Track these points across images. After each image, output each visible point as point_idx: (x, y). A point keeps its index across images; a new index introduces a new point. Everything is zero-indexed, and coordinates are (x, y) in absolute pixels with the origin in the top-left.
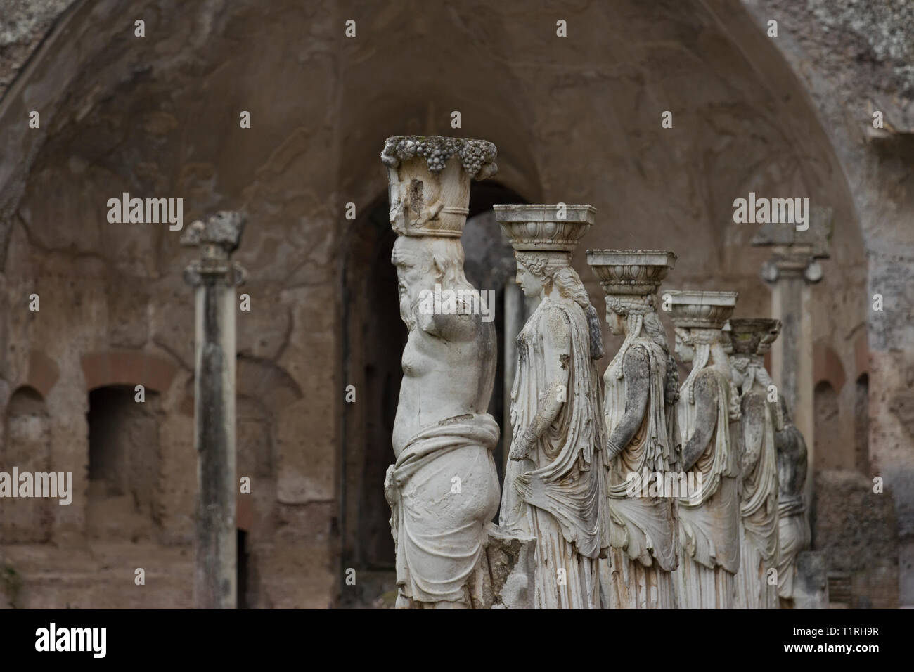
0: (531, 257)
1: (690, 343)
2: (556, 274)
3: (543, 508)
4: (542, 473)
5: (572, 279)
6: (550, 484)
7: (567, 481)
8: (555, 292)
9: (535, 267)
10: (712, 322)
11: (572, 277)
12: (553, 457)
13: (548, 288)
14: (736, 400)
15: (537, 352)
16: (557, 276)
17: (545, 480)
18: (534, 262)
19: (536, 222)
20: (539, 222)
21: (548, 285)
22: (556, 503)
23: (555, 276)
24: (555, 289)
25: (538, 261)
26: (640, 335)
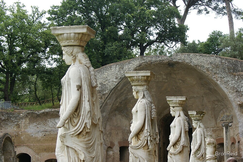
0: (67, 48)
1: (174, 111)
2: (77, 54)
3: (71, 147)
4: (70, 132)
5: (83, 57)
6: (74, 137)
7: (81, 136)
8: (77, 62)
9: (69, 52)
10: (180, 105)
11: (83, 56)
12: (75, 126)
13: (74, 60)
14: (187, 126)
15: (69, 85)
16: (77, 55)
17: (71, 135)
18: (68, 50)
19: (67, 33)
20: (68, 33)
21: (74, 59)
22: (76, 145)
23: (76, 56)
24: (77, 61)
25: (69, 49)
26: (143, 98)
